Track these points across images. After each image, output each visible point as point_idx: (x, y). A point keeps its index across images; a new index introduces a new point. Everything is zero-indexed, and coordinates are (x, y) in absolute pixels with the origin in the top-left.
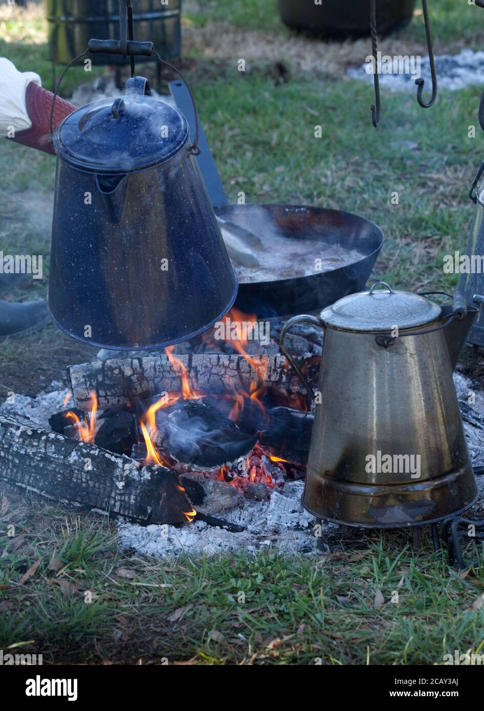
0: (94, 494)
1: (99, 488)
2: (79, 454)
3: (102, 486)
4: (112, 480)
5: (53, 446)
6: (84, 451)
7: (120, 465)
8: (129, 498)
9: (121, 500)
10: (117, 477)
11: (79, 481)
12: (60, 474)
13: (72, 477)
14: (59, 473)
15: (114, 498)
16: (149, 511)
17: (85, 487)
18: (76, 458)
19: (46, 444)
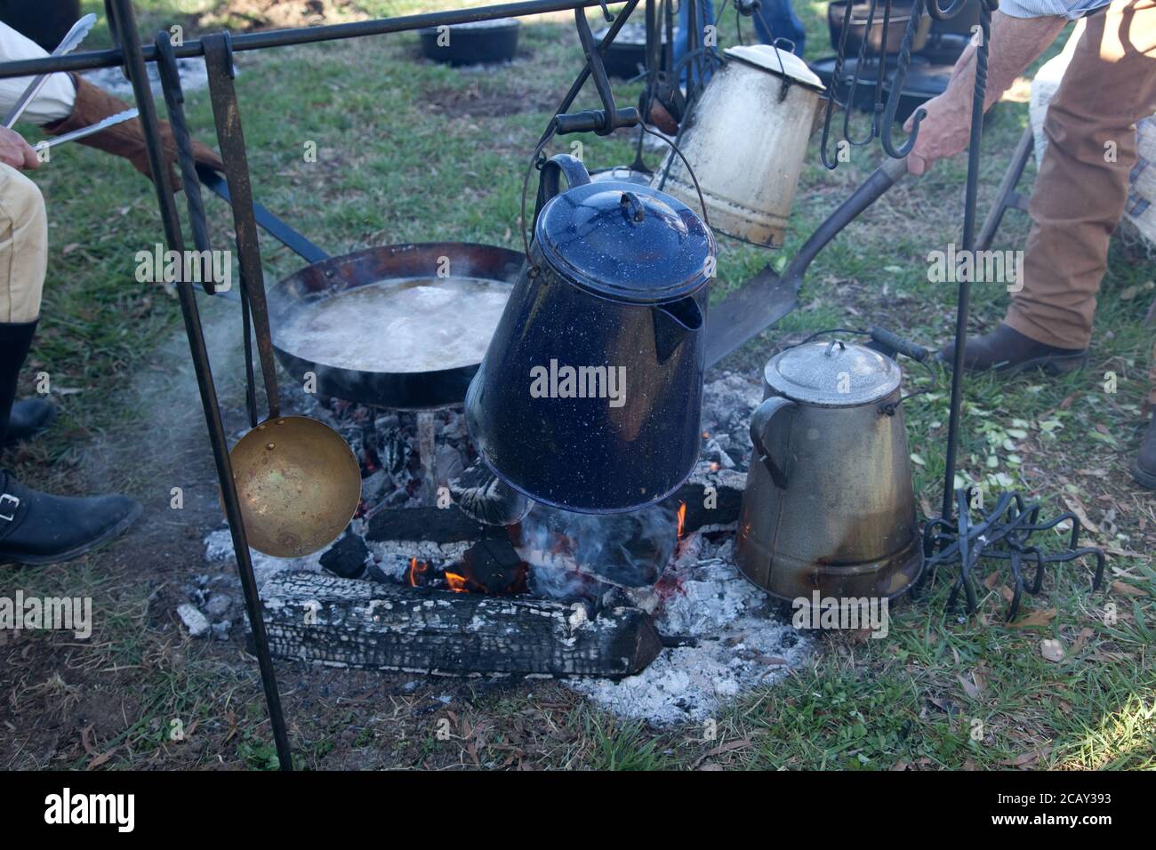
0: (523, 658)
1: (530, 650)
2: (484, 617)
3: (534, 647)
4: (551, 637)
5: (437, 616)
6: (492, 612)
7: (562, 619)
8: (588, 654)
9: (573, 658)
10: (560, 634)
11: (494, 648)
12: (459, 645)
13: (480, 644)
14: (455, 644)
15: (561, 658)
16: (627, 663)
17: (507, 653)
18: (482, 623)
19: (424, 616)
